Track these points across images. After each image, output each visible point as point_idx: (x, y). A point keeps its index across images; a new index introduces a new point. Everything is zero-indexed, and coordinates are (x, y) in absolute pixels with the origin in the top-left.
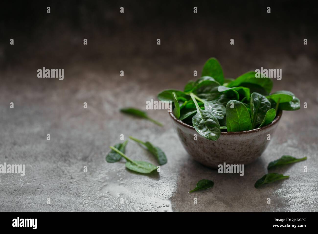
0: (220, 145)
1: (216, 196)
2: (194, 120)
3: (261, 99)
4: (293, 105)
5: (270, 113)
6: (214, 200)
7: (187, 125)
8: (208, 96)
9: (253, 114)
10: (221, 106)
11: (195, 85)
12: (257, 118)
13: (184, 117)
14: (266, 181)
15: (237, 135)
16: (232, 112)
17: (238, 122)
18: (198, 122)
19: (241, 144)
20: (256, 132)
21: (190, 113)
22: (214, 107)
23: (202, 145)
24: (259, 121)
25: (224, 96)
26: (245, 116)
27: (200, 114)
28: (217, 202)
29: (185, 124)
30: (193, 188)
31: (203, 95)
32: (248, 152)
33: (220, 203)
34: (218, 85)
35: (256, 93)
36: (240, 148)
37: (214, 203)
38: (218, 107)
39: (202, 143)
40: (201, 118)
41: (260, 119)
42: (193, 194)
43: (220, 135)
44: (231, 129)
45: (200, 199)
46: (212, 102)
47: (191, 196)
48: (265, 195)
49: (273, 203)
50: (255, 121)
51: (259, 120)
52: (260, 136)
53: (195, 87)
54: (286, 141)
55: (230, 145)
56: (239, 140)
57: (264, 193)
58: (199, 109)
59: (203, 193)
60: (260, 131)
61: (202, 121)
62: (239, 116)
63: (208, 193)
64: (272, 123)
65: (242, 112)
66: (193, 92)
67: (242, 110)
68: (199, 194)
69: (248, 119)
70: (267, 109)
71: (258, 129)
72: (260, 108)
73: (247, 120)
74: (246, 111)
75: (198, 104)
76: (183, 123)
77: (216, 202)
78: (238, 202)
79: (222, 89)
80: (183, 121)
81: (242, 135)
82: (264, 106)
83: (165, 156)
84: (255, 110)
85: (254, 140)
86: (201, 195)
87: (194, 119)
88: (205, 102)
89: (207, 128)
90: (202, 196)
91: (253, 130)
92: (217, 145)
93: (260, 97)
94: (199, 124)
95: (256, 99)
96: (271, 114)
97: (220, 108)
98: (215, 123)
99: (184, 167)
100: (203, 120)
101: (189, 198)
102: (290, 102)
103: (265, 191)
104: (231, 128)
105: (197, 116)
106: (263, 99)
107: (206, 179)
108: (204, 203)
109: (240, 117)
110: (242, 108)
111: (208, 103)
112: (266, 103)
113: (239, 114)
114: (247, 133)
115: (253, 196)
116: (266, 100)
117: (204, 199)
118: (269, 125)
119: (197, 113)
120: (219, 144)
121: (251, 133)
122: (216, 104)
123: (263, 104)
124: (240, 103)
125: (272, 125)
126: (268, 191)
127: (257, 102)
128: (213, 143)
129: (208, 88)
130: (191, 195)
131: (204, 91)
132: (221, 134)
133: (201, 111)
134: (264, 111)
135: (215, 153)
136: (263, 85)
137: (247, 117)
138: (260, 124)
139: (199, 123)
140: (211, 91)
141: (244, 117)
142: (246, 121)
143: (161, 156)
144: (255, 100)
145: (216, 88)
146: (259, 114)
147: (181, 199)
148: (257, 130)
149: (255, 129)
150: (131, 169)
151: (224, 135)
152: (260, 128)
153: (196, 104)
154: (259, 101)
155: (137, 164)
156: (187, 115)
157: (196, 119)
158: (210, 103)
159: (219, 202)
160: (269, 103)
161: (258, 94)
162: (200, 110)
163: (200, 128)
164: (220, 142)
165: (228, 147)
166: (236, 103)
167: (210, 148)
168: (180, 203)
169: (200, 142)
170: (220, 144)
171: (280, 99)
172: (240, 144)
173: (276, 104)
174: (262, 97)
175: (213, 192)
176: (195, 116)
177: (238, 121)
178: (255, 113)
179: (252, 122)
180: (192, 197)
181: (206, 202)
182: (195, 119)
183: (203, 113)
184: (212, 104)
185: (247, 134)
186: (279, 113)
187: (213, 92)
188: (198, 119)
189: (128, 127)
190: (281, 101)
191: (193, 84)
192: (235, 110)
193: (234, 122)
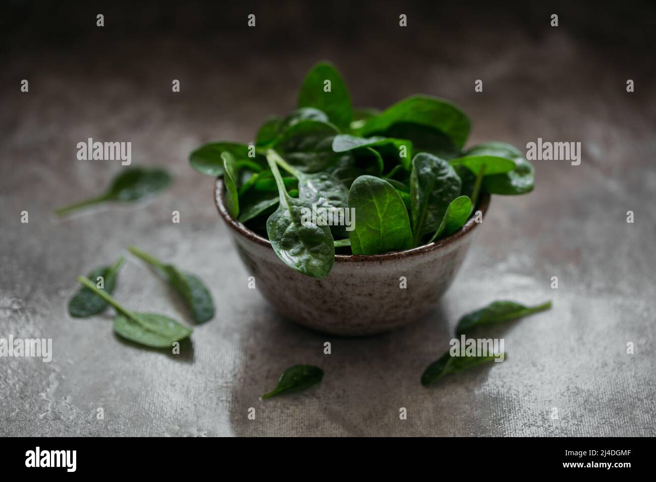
0: (335, 285)
1: (325, 409)
2: (271, 225)
3: (437, 169)
4: (517, 181)
5: (458, 207)
6: (320, 419)
7: (255, 236)
8: (309, 160)
9: (417, 208)
10: (338, 187)
11: (280, 130)
12: (426, 217)
13: (250, 214)
14: (447, 368)
15: (375, 263)
16: (363, 206)
17: (378, 229)
18: (281, 231)
19: (387, 281)
20: (422, 255)
21: (264, 205)
22: (322, 190)
23: (292, 283)
24: (431, 226)
25: (348, 161)
26: (396, 215)
27: (286, 209)
28: (327, 424)
29: (249, 233)
30: (272, 387)
31: (299, 155)
32: (406, 299)
33: (334, 428)
34: (334, 133)
35: (424, 154)
36: (386, 290)
37: (320, 428)
38: (333, 189)
39: (291, 278)
40: (290, 220)
41: (433, 220)
42: (271, 403)
43: (335, 263)
44: (360, 248)
45: (287, 416)
46: (319, 177)
47: (264, 408)
48: (445, 406)
49: (464, 426)
50: (421, 223)
51: (431, 223)
52: (433, 262)
53: (281, 136)
54: (504, 259)
55: (358, 285)
56: (380, 274)
57: (444, 400)
58: (286, 196)
59: (296, 399)
60: (433, 252)
61: (291, 227)
62: (380, 216)
63: (307, 401)
64: (464, 229)
65: (388, 206)
66: (276, 149)
67: (388, 201)
68: (285, 404)
69: (403, 221)
70: (450, 195)
71: (428, 248)
72: (435, 193)
73: (400, 225)
74: (398, 203)
75: (284, 181)
76: (247, 231)
77: (324, 425)
78: (380, 424)
79: (341, 143)
80: (246, 224)
81: (388, 262)
82: (446, 186)
83: (210, 300)
84: (420, 198)
85: (417, 272)
86: (291, 405)
87: (273, 221)
88: (301, 176)
89: (302, 244)
90: (292, 408)
91: (416, 249)
92: (328, 286)
93: (435, 165)
94: (284, 235)
95: (425, 168)
96: (460, 209)
97: (335, 192)
98: (323, 232)
99: (255, 328)
100: (292, 225)
101: (261, 414)
102: (511, 174)
103: (445, 394)
104: (361, 245)
105: (280, 214)
106: (443, 168)
107: (304, 363)
108: (295, 427)
109: (383, 217)
110: (388, 195)
111: (309, 178)
112: (451, 179)
113: (381, 211)
114: (399, 257)
115: (416, 409)
116: (450, 172)
117: (296, 417)
118: (456, 236)
119: (280, 207)
120: (332, 283)
121: (410, 258)
122: (328, 182)
123: (441, 181)
124: (383, 184)
125: (463, 234)
126: (454, 393)
127: (428, 177)
128: (319, 281)
129: (309, 140)
130: (266, 406)
131: (302, 146)
132: (337, 260)
133: (290, 200)
134: (445, 199)
135: (324, 302)
136: (445, 127)
137: (402, 217)
138: (434, 233)
139: (284, 232)
140: (318, 146)
141: (393, 217)
142: (400, 227)
143: (199, 301)
144: (422, 172)
145: (329, 139)
146: (431, 207)
147: (242, 417)
148: (425, 248)
149: (419, 246)
150: (125, 335)
151: (345, 263)
152: (433, 244)
153: (278, 182)
154: (434, 175)
155: (140, 320)
156: (258, 209)
157: (276, 221)
158: (313, 179)
159: (333, 426)
160: (458, 178)
161: (431, 156)
162: (287, 199)
163: (286, 246)
164: (335, 279)
165: (354, 290)
166: (374, 183)
167: (312, 291)
168: (237, 427)
169: (286, 277)
170: (336, 282)
171: (484, 166)
172: (384, 283)
173: (475, 178)
174: (439, 165)
175: (319, 398)
176: (274, 213)
177: (380, 228)
178: (422, 206)
179: (414, 228)
180: (267, 411)
181: (301, 426)
182: (275, 223)
183: (295, 207)
184: (318, 182)
185: (401, 259)
186: (482, 203)
187: (323, 149)
188: (280, 222)
189: (128, 221)
190: (489, 170)
191: (276, 127)
192: (372, 201)
193: (370, 229)
